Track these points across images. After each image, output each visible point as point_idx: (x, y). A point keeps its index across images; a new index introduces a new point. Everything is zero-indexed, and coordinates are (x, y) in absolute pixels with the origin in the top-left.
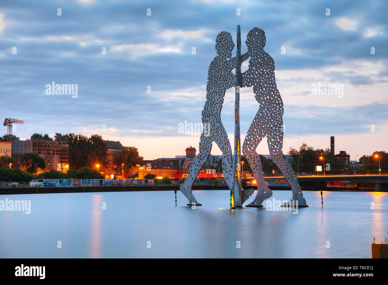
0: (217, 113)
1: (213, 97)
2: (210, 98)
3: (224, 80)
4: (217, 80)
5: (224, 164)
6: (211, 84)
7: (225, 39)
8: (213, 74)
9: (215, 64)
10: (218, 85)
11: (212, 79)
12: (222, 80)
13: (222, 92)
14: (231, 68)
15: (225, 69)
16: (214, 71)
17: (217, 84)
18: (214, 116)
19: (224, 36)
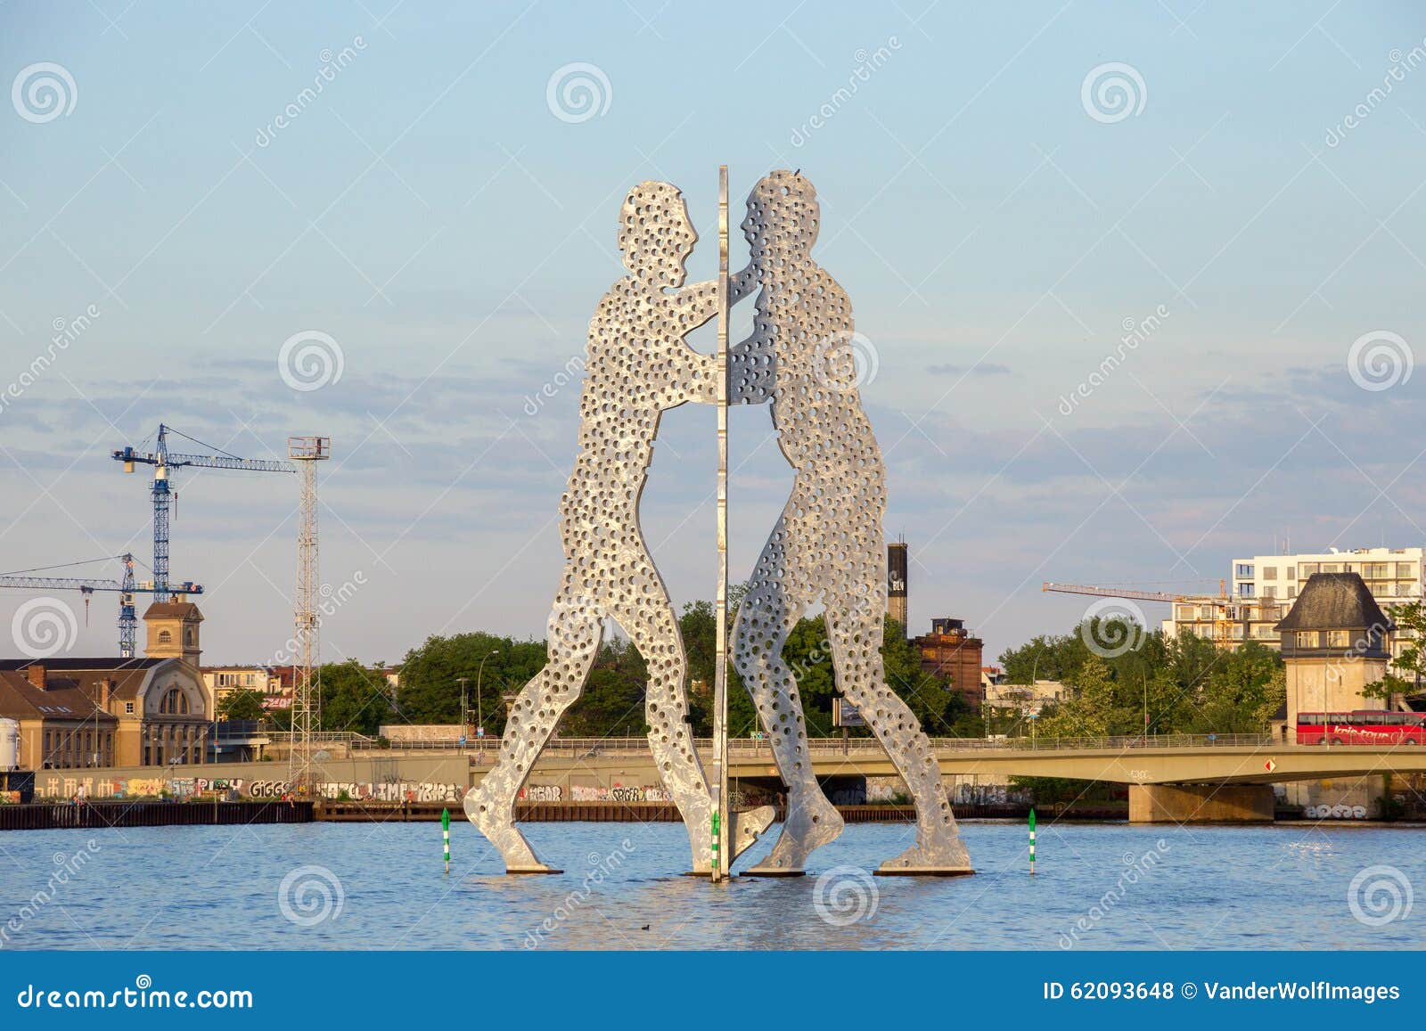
0: (625, 505)
1: (606, 441)
2: (594, 444)
3: (656, 375)
4: (624, 372)
5: (654, 707)
6: (601, 386)
7: (658, 213)
8: (608, 346)
9: (618, 309)
10: (630, 391)
11: (603, 369)
12: (646, 375)
13: (646, 419)
14: (684, 327)
15: (659, 332)
16: (614, 334)
17: (626, 390)
18: (611, 514)
19: (654, 197)
